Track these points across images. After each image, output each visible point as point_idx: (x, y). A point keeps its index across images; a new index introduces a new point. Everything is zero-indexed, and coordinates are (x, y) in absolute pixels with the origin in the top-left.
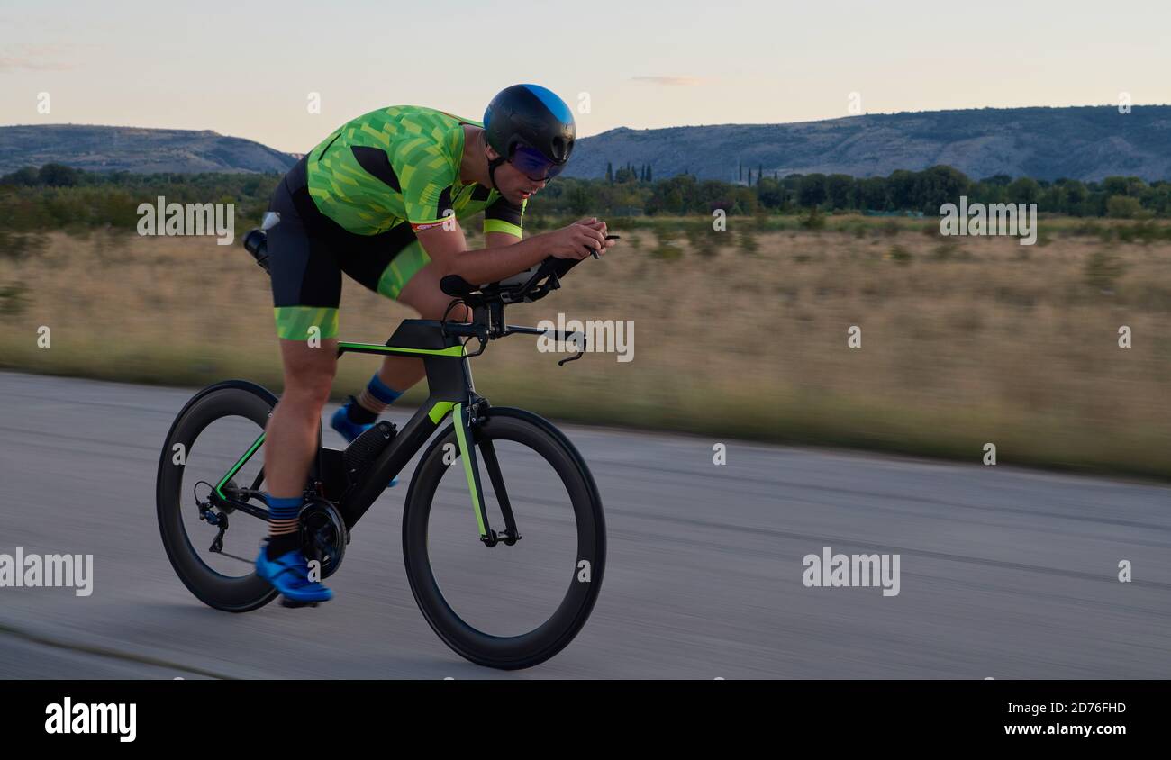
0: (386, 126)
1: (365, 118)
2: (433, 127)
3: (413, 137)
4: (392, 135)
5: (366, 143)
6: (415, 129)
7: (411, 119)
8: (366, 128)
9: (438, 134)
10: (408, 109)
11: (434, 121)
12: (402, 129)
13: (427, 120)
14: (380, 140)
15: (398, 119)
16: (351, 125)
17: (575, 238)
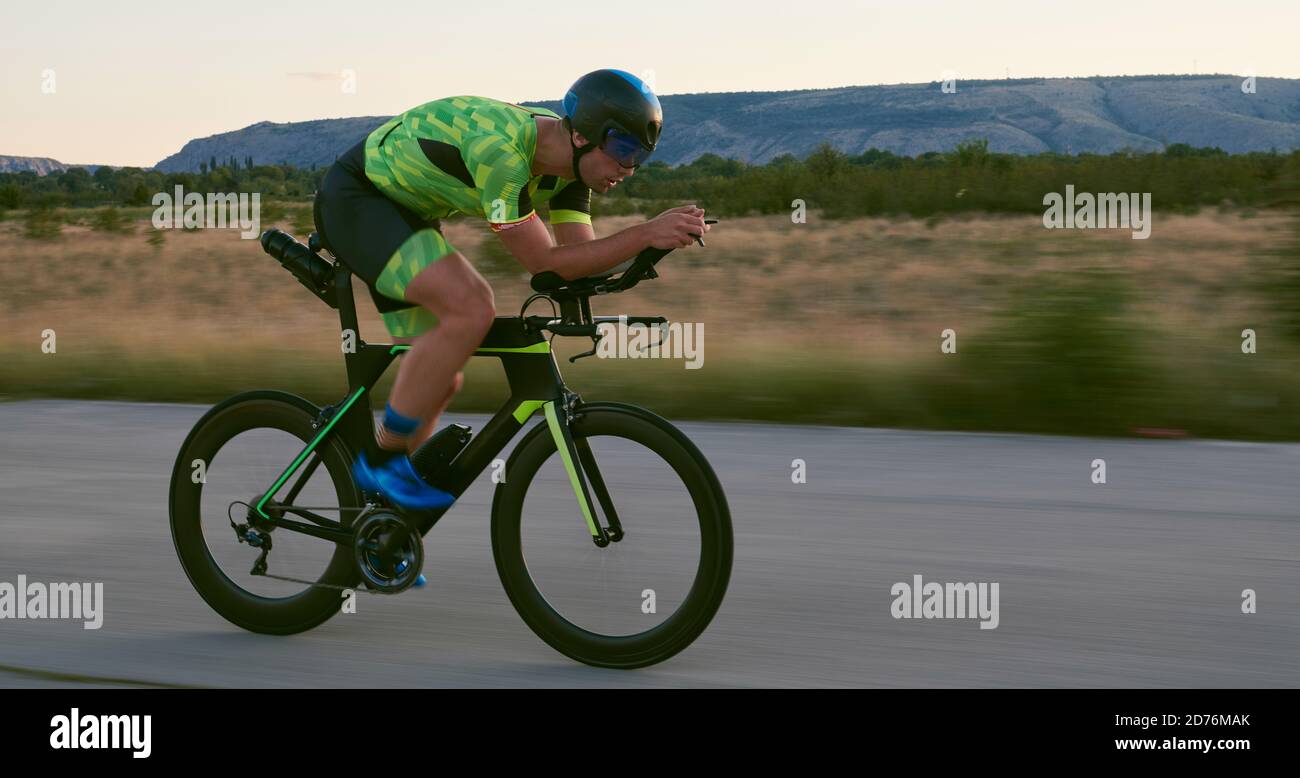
0: (456, 120)
1: (429, 107)
2: (506, 122)
3: (486, 134)
4: (464, 131)
5: (435, 137)
6: (488, 124)
7: (481, 113)
8: (431, 118)
9: (512, 130)
10: (475, 100)
11: (507, 116)
12: (473, 125)
13: (499, 115)
14: (451, 135)
15: (469, 112)
16: (412, 114)
17: (679, 228)
